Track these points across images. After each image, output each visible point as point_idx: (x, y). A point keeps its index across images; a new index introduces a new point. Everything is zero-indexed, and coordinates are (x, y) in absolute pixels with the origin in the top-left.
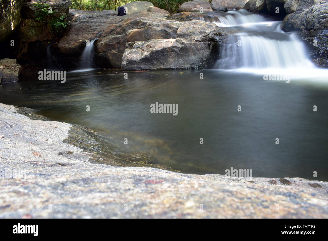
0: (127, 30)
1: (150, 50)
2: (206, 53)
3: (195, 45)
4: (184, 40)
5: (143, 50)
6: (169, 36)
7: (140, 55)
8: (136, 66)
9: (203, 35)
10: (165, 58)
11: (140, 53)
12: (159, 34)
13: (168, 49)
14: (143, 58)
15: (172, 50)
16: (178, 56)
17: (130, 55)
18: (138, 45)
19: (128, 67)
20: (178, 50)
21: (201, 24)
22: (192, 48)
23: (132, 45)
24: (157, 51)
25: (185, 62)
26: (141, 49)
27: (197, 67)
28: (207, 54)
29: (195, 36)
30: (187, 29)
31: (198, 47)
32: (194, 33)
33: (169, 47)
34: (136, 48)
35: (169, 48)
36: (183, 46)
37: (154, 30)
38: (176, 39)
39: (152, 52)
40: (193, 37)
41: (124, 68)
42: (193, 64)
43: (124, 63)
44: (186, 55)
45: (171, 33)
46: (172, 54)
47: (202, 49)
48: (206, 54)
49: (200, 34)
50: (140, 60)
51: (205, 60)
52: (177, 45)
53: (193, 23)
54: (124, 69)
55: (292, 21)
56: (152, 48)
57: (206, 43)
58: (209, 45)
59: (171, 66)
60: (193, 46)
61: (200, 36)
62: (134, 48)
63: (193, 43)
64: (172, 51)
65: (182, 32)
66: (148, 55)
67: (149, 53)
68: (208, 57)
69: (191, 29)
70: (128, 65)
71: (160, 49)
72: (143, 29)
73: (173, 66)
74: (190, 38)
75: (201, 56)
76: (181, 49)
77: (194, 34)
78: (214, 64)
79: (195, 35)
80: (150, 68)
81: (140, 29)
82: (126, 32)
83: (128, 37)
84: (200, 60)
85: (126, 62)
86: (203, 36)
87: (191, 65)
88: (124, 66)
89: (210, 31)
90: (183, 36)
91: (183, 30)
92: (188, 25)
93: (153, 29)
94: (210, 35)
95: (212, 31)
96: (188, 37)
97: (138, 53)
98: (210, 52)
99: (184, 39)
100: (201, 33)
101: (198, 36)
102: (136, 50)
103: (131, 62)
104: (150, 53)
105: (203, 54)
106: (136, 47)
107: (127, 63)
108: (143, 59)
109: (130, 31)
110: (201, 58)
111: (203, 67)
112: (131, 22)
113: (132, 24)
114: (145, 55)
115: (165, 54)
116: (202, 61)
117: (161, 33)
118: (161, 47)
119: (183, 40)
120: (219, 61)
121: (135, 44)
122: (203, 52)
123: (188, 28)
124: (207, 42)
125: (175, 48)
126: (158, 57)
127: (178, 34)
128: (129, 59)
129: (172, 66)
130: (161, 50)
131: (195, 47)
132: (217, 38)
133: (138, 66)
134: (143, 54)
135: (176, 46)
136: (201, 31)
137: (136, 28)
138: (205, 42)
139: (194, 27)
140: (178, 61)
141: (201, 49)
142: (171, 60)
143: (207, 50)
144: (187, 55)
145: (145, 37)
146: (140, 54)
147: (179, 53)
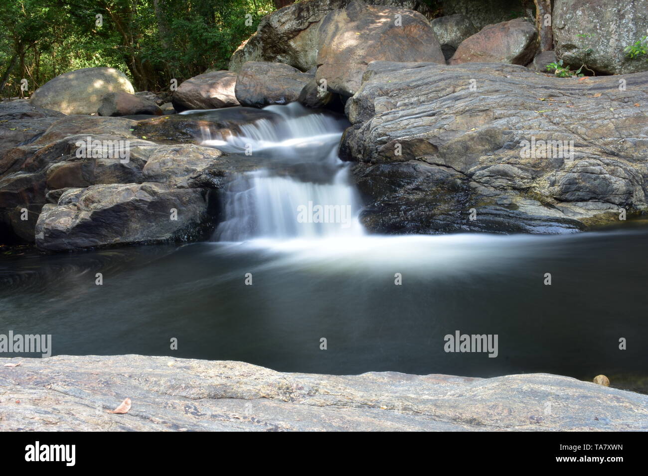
0: (47, 163)
1: (92, 207)
2: (199, 209)
3: (177, 195)
4: (156, 188)
5: (79, 209)
6: (130, 175)
7: (73, 219)
8: (66, 241)
9: (191, 175)
10: (122, 222)
11: (73, 214)
12: (112, 173)
13: (126, 205)
14: (80, 225)
15: (134, 206)
16: (147, 218)
17: (51, 219)
18: (70, 196)
19: (49, 244)
20: (147, 206)
21: (189, 153)
22: (173, 201)
23: (57, 196)
24: (105, 210)
25: (162, 229)
26: (75, 205)
27: (186, 237)
28: (202, 211)
29: (177, 179)
30: (162, 165)
31: (184, 198)
32: (174, 172)
33: (128, 201)
34: (65, 204)
35: (128, 204)
36: (155, 199)
37: (101, 165)
38: (141, 185)
39: (95, 212)
40: (173, 181)
41: (42, 246)
42: (179, 231)
43: (40, 236)
44: (162, 216)
45: (135, 170)
46: (136, 214)
47: (192, 203)
48: (200, 212)
49: (186, 173)
50: (73, 228)
51: (199, 222)
52: (143, 196)
53: (175, 150)
54: (41, 248)
55: (349, 142)
56: (95, 204)
57: (197, 191)
58: (203, 194)
59: (136, 236)
60: (174, 198)
61: (187, 177)
62: (60, 205)
63: (174, 192)
64: (135, 209)
65: (153, 171)
66: (88, 218)
67: (90, 215)
68: (204, 216)
69: (170, 164)
70: (50, 240)
71: (110, 206)
72: (79, 163)
73: (140, 238)
74: (167, 182)
75: (190, 215)
76: (152, 205)
77: (175, 174)
78: (214, 230)
79: (176, 176)
80: (94, 244)
81: (74, 163)
82: (45, 167)
83: (50, 179)
84: (190, 224)
85: (45, 233)
86: (191, 178)
87: (174, 233)
88: (40, 242)
89: (204, 167)
90: (155, 179)
91: (154, 167)
92: (164, 157)
93: (98, 163)
94: (203, 176)
95: (208, 168)
96: (165, 180)
97: (68, 215)
98: (207, 207)
99: (157, 183)
100: (188, 171)
101: (181, 178)
102: (64, 207)
103: (54, 234)
104: (92, 215)
105: (194, 213)
106: (64, 202)
107: (47, 235)
108: (78, 226)
109: (53, 166)
110: (192, 220)
111: (197, 237)
112: (55, 145)
113: (57, 149)
114: (82, 219)
115: (122, 214)
116: (194, 224)
117: (115, 171)
118: (113, 201)
119: (153, 186)
120: (222, 224)
121: (63, 194)
122: (194, 207)
123: (164, 163)
124: (199, 189)
125: (140, 204)
126: (108, 222)
127: (144, 175)
128: (50, 228)
129: (138, 237)
130: (112, 207)
131: (179, 199)
132: (216, 181)
133: (70, 241)
134: (78, 215)
135: (142, 199)
136: (187, 168)
137: (65, 160)
138: (195, 189)
139: (174, 160)
140: (149, 227)
141: (189, 202)
142: (134, 225)
143: (201, 204)
144: (164, 215)
145: (84, 178)
146: (73, 217)
147: (149, 211)
